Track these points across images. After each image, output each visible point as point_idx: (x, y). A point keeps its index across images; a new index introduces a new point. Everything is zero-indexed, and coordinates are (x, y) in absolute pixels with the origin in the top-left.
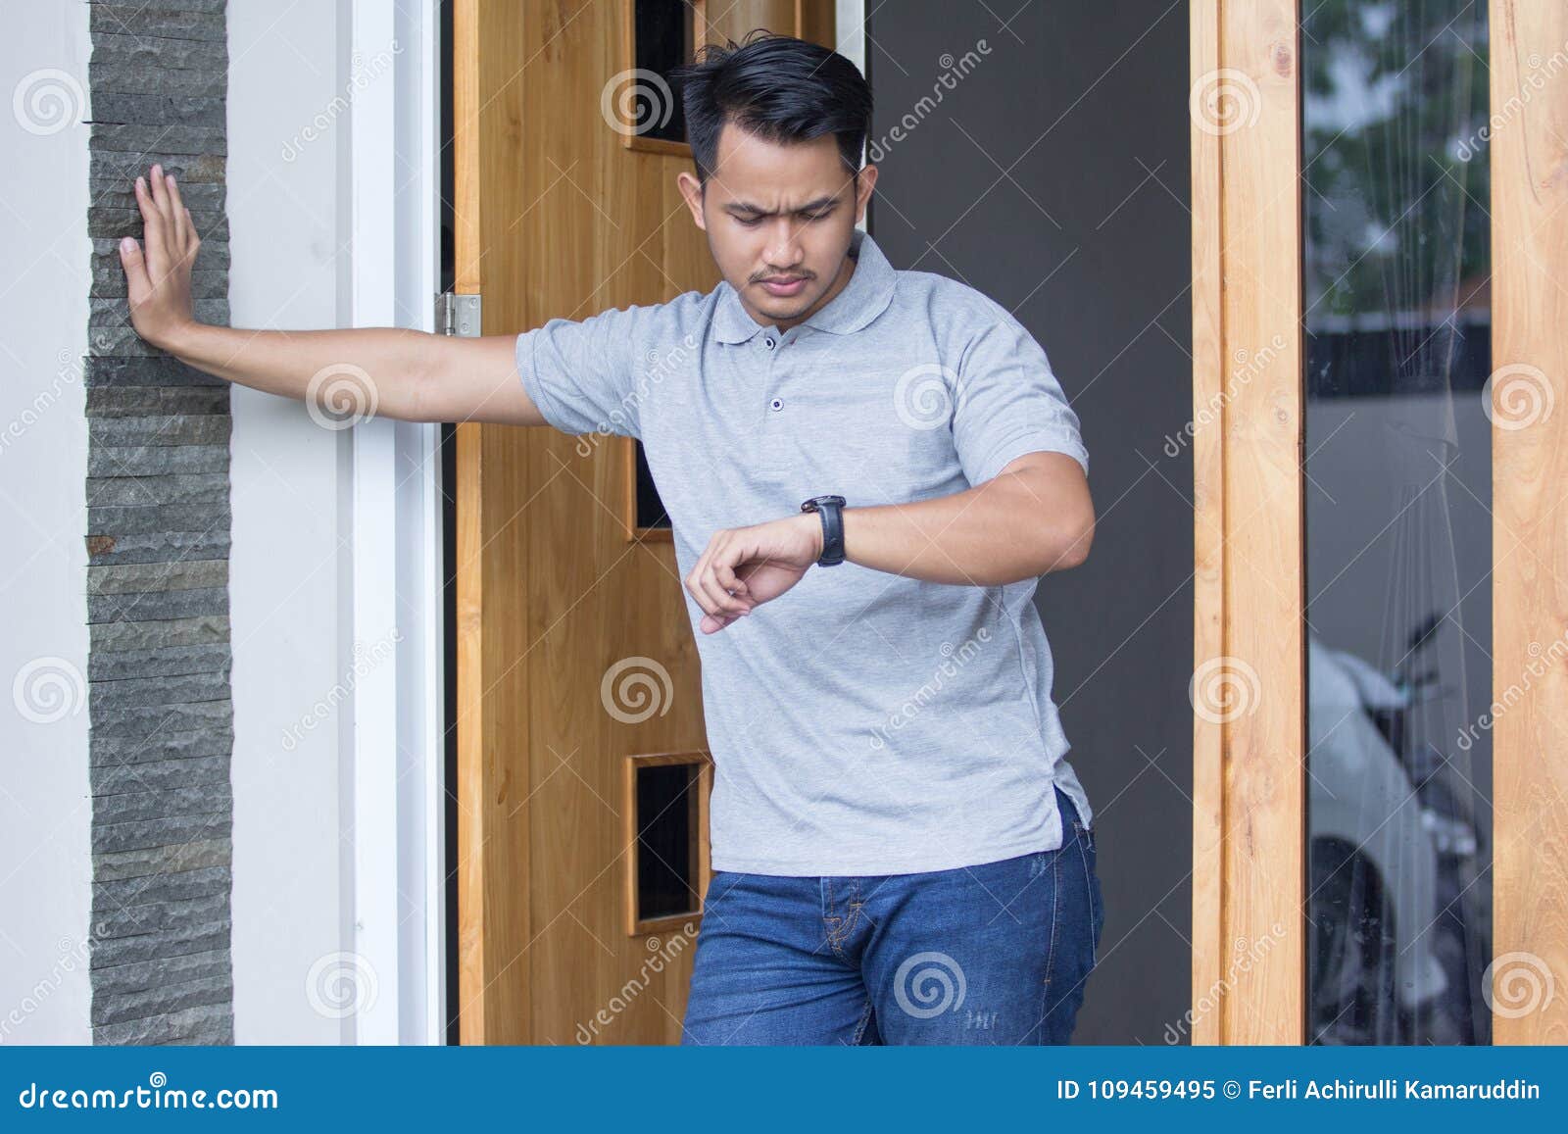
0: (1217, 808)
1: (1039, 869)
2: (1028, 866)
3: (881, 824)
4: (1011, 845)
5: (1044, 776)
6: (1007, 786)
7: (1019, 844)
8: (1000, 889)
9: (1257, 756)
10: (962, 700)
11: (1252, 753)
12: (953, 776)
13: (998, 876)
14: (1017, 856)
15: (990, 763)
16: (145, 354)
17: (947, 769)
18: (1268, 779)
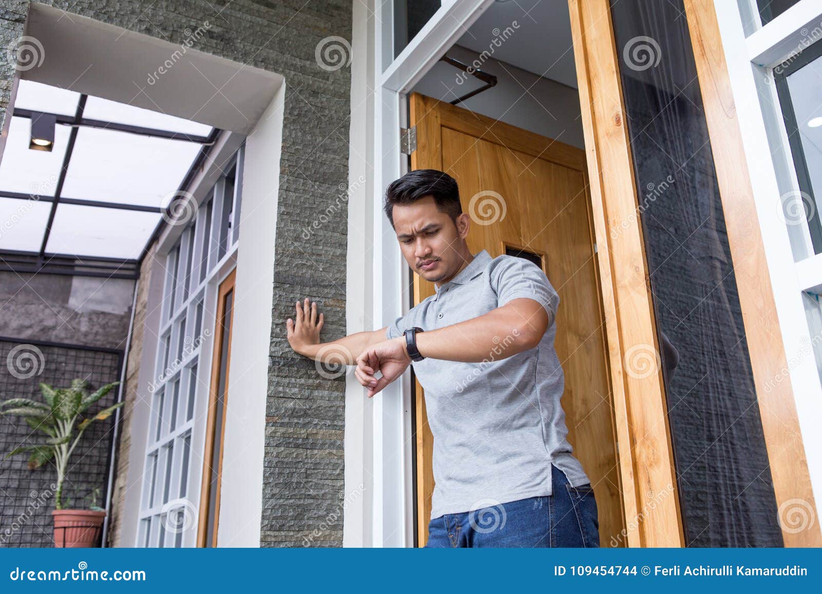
0: (631, 469)
1: (539, 505)
2: (532, 504)
3: (468, 487)
4: (522, 493)
5: (546, 460)
6: (522, 465)
7: (526, 492)
8: (516, 516)
9: (647, 439)
10: (504, 426)
11: (646, 438)
12: (497, 462)
13: (515, 509)
14: (524, 498)
15: (514, 455)
16: (299, 358)
17: (495, 458)
18: (653, 450)
